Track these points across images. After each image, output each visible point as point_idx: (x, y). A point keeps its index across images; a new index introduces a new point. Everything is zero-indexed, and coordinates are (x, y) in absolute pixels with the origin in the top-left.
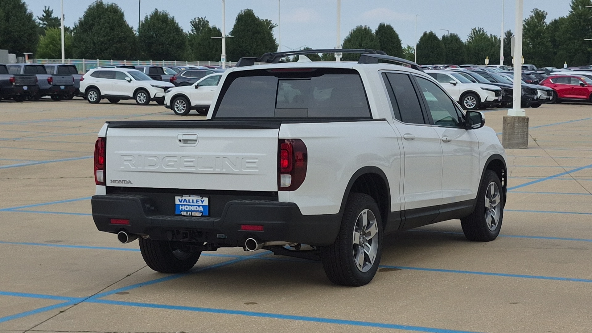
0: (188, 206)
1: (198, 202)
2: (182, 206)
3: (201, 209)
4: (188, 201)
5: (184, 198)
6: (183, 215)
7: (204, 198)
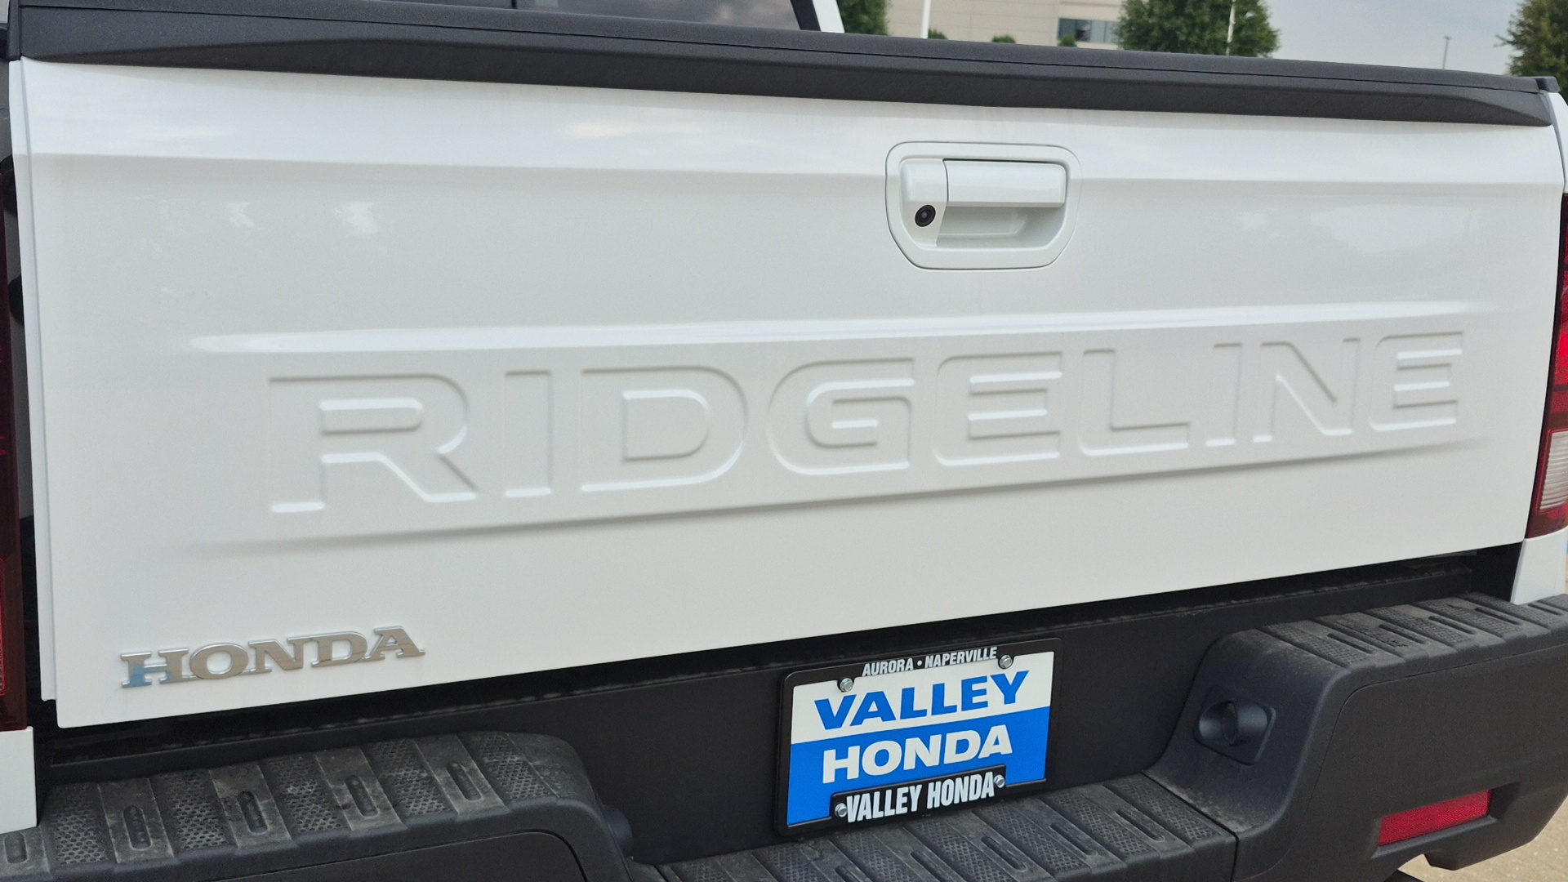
0: (892, 747)
1: (976, 700)
2: (842, 754)
3: (997, 742)
4: (896, 706)
5: (862, 687)
6: (851, 819)
7: (1022, 662)
